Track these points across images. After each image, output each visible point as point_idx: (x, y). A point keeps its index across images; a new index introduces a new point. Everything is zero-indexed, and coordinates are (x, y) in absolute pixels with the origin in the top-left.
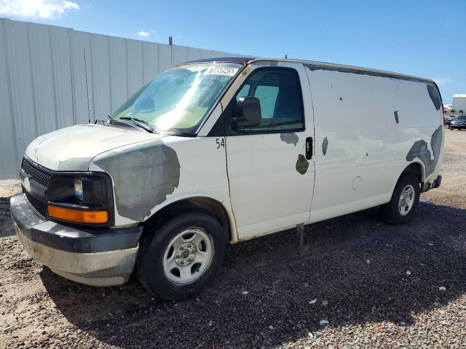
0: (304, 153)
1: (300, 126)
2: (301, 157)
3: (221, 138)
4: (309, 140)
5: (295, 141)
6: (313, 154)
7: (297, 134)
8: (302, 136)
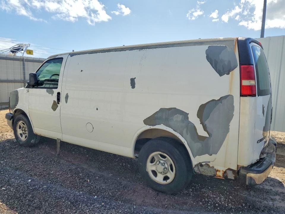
0: (56, 100)
1: (55, 86)
2: (54, 101)
3: (28, 89)
4: (59, 94)
5: (52, 93)
6: (60, 101)
7: (54, 90)
8: (56, 91)
